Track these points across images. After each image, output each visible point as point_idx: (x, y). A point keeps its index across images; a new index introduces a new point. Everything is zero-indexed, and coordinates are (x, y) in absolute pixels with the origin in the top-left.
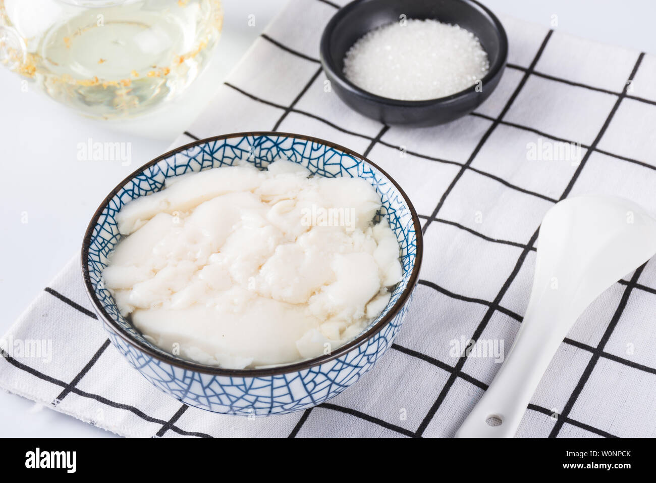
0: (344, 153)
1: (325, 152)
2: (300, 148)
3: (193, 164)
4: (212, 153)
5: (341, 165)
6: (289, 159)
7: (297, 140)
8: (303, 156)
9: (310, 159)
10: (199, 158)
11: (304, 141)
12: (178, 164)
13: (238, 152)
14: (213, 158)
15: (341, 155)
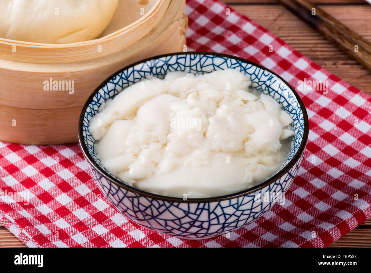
0: (214, 56)
1: (200, 59)
2: (182, 61)
3: (118, 88)
4: (127, 78)
5: (213, 64)
6: (176, 70)
7: (179, 56)
8: (185, 66)
9: (190, 66)
10: (120, 83)
11: (184, 56)
12: (109, 90)
13: (142, 74)
14: (128, 81)
15: (213, 58)
